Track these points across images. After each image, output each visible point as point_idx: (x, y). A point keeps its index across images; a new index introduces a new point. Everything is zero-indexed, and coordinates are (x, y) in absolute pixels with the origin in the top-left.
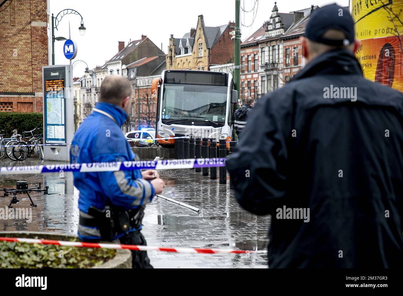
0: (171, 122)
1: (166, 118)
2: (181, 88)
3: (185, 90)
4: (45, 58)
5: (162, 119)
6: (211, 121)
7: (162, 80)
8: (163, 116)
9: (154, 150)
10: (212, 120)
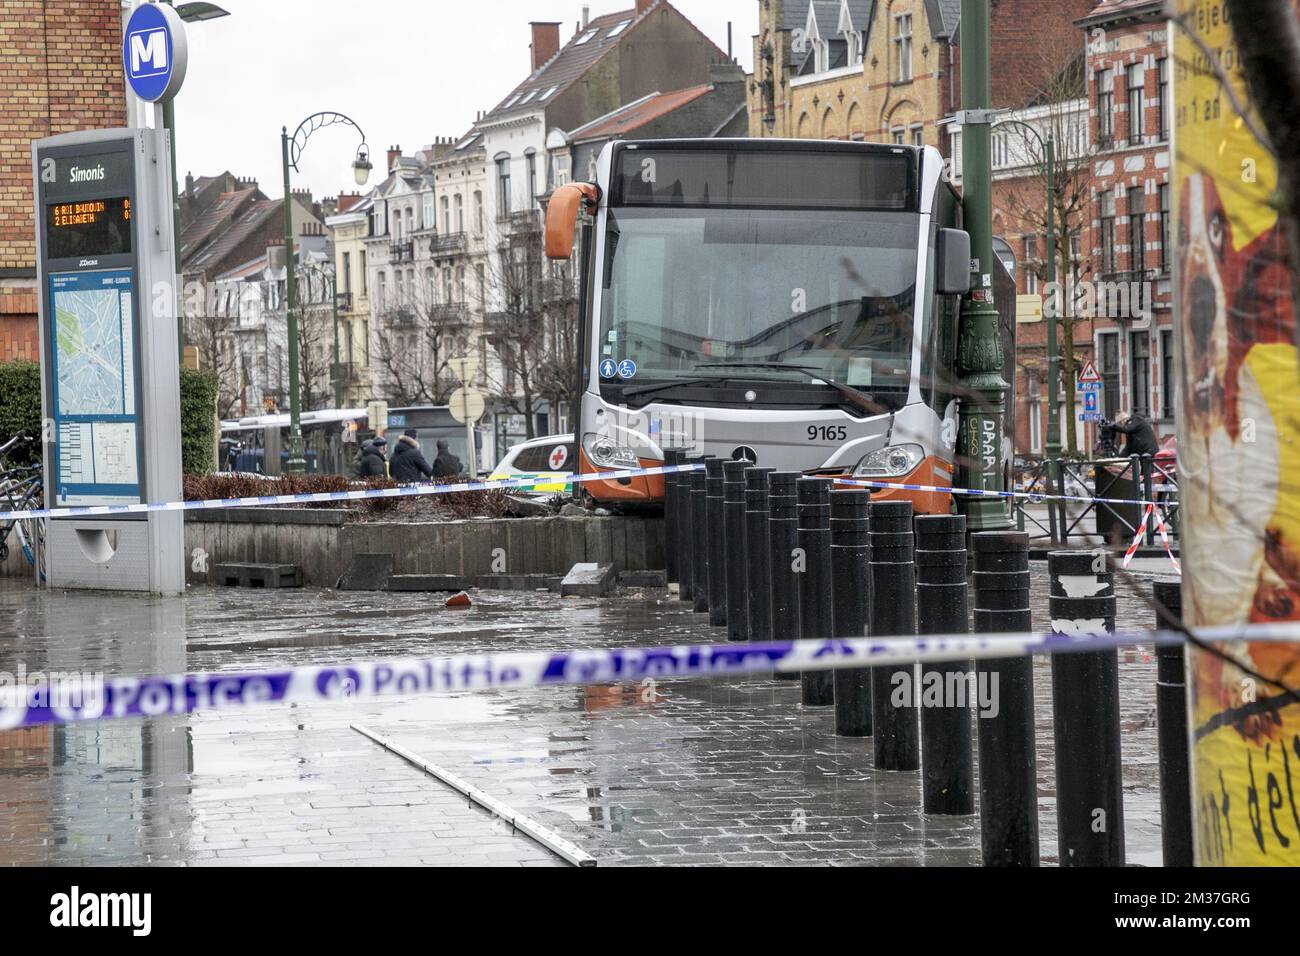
0: (643, 393)
1: (622, 374)
2: (691, 225)
3: (712, 236)
4: (108, 101)
5: (602, 380)
6: (840, 385)
7: (598, 190)
8: (608, 367)
9: (570, 531)
10: (846, 379)
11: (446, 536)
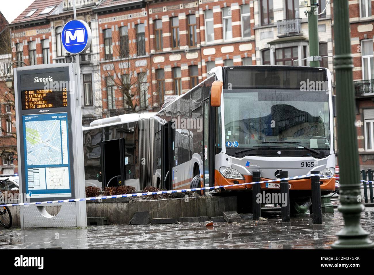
0: (242, 152)
1: (234, 146)
2: (253, 95)
5: (227, 148)
8: (229, 144)
10: (309, 146)
11: (162, 205)
